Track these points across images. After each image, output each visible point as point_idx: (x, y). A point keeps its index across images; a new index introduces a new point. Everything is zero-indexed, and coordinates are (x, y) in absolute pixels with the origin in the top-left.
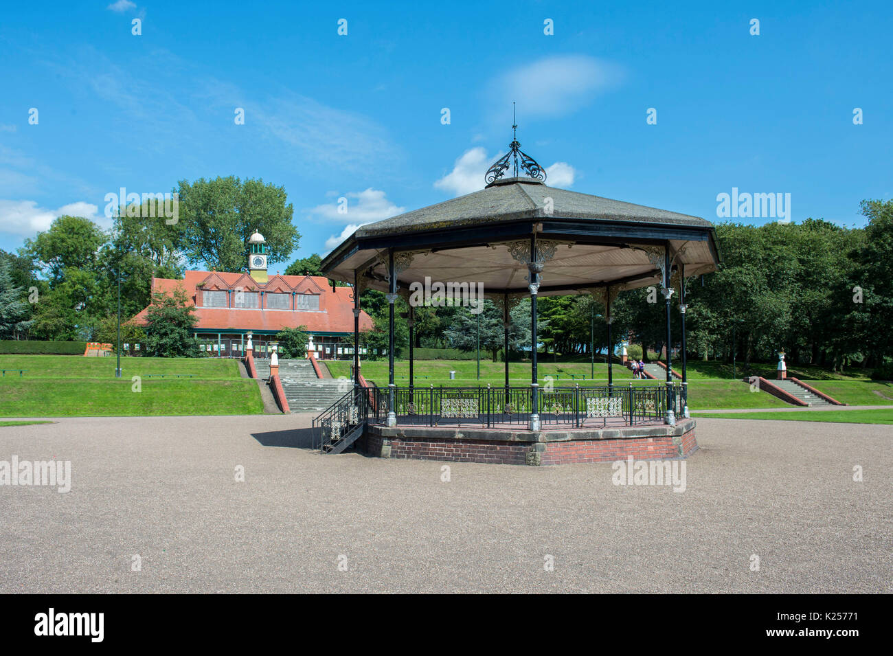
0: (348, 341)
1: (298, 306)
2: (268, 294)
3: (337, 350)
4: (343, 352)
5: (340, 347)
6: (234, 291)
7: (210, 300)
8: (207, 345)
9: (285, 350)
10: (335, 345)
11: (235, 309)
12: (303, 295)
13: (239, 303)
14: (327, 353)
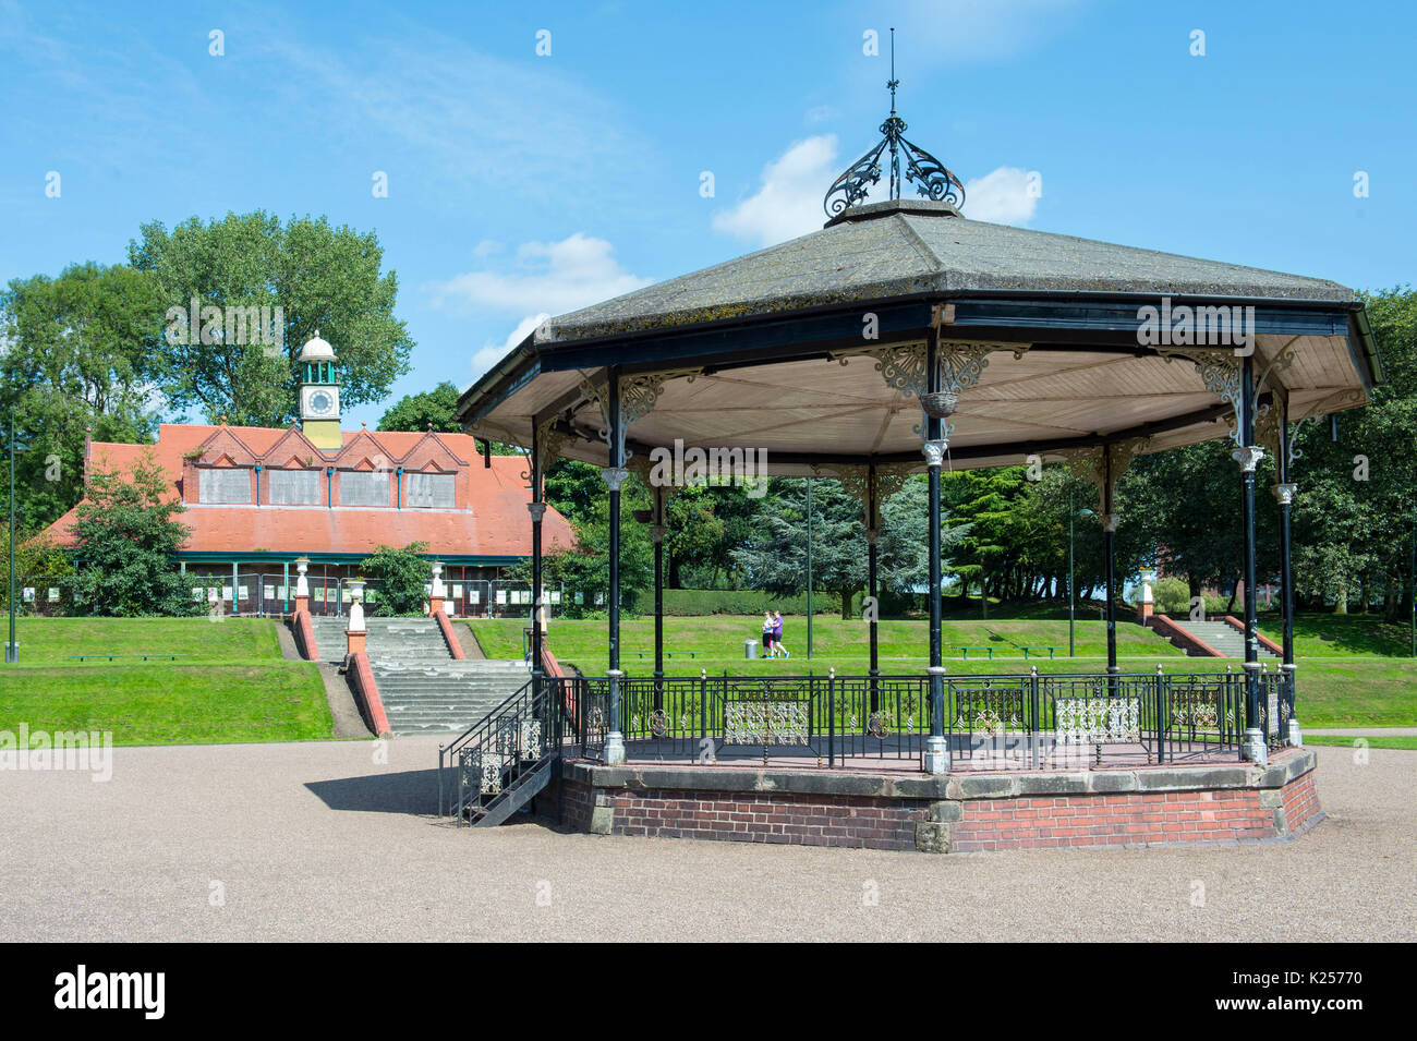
0: (519, 576)
1: (409, 501)
2: (342, 474)
3: (494, 596)
4: (509, 599)
5: (501, 589)
6: (268, 468)
7: (216, 489)
8: (210, 589)
9: (380, 596)
10: (490, 585)
11: (269, 507)
12: (419, 475)
13: (278, 495)
14: (472, 602)
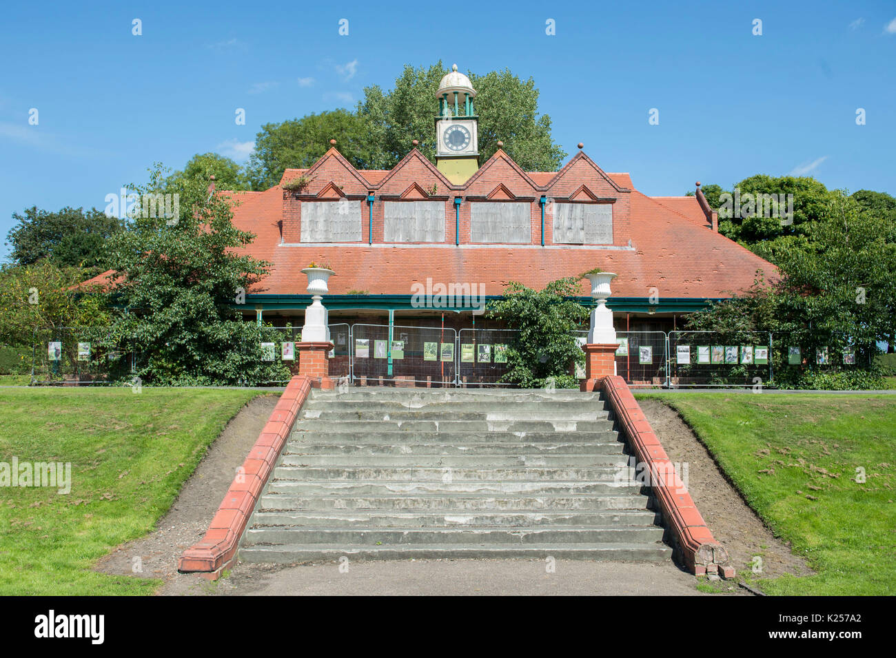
0: (709, 325)
1: (556, 236)
2: (473, 205)
3: (673, 353)
4: (694, 356)
5: (683, 342)
6: (383, 198)
7: (321, 226)
8: (284, 344)
9: (514, 353)
10: (667, 339)
11: (383, 246)
12: (568, 205)
13: (394, 231)
14: (642, 361)
